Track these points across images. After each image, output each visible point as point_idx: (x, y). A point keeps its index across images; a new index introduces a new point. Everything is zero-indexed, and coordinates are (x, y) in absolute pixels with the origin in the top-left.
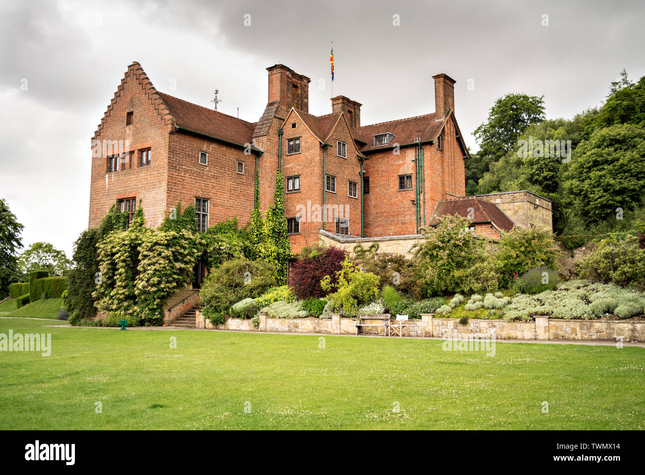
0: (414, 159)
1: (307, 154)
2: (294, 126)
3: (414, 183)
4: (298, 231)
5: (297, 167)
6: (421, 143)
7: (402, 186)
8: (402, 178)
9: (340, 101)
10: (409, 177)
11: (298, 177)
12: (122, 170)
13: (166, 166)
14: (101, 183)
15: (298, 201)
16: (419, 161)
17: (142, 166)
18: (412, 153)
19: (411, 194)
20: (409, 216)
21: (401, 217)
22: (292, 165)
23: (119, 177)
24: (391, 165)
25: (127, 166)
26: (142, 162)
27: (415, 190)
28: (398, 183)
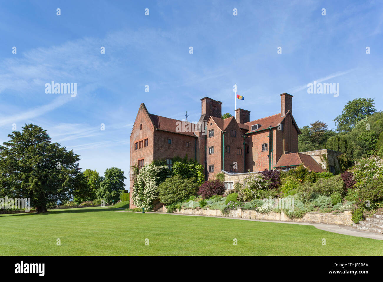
0: (268, 136)
1: (216, 137)
2: (211, 124)
3: (268, 148)
4: (213, 171)
5: (212, 143)
6: (271, 128)
7: (263, 149)
8: (263, 145)
9: (239, 111)
10: (266, 145)
11: (213, 147)
12: (139, 148)
13: (153, 146)
14: (133, 154)
15: (213, 158)
16: (271, 137)
17: (146, 146)
18: (268, 133)
19: (267, 152)
20: (266, 163)
21: (263, 163)
22: (211, 142)
23: (138, 151)
24: (259, 139)
25: (141, 147)
26: (146, 145)
27: (269, 151)
28: (261, 148)
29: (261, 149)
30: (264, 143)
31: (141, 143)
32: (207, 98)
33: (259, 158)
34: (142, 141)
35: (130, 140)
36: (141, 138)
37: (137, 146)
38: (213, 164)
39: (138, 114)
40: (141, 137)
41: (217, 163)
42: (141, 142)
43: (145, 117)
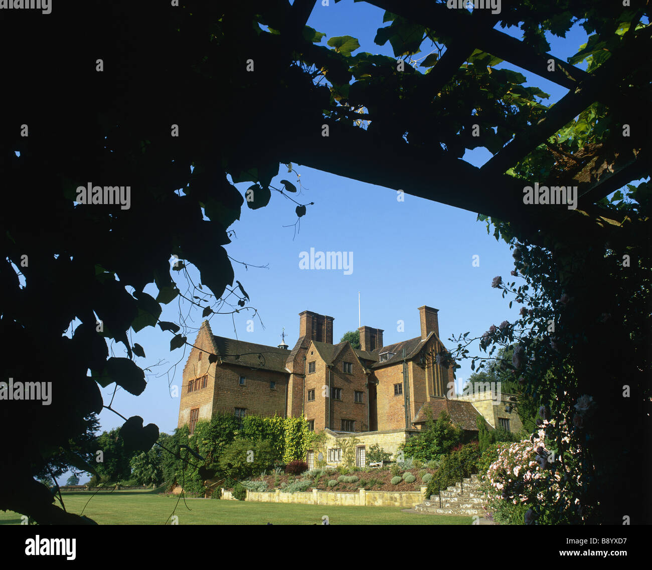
0: (402, 371)
1: (319, 373)
2: (312, 353)
3: (403, 390)
4: (314, 429)
5: (313, 383)
6: (405, 360)
7: (396, 392)
8: (396, 387)
9: (364, 330)
10: (400, 385)
11: (314, 390)
12: (195, 390)
13: (213, 387)
14: (185, 399)
15: (314, 408)
16: (405, 372)
17: (204, 387)
18: (401, 366)
19: (402, 397)
20: (401, 416)
21: (396, 416)
22: (311, 381)
23: (193, 395)
24: (390, 376)
25: (198, 387)
26: (204, 385)
27: (404, 396)
28: (393, 390)
29: (393, 393)
30: (397, 383)
31: (198, 381)
32: (308, 312)
33: (390, 407)
34: (200, 378)
35: (183, 376)
36: (199, 373)
37: (191, 386)
38: (313, 418)
39: (198, 337)
40: (199, 371)
41: (319, 417)
42: (197, 379)
43: (207, 342)
